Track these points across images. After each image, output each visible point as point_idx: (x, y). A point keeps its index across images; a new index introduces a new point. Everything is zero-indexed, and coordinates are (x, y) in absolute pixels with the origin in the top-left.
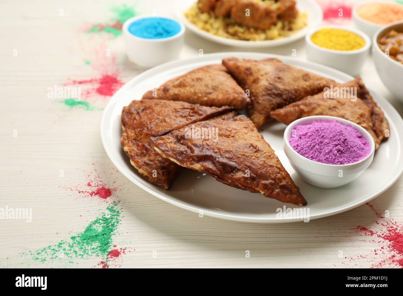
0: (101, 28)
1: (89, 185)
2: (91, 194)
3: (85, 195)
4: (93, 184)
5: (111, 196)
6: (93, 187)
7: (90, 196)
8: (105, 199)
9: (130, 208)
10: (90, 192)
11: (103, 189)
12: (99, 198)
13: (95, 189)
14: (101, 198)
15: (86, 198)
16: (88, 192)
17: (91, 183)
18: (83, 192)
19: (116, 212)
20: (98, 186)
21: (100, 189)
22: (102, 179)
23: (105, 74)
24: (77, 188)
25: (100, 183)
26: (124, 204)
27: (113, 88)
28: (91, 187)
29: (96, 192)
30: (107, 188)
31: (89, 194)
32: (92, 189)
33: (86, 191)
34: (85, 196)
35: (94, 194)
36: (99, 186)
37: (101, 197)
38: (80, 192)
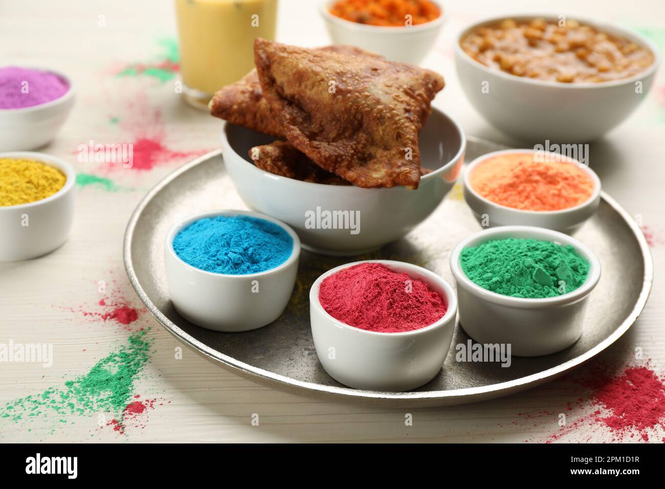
0: (141, 69)
1: (102, 303)
2: (105, 318)
3: (93, 319)
4: (108, 302)
5: (137, 320)
6: (108, 307)
7: (102, 320)
8: (126, 325)
9: (166, 338)
10: (103, 313)
11: (124, 310)
12: (117, 323)
13: (111, 310)
14: (120, 324)
15: (95, 323)
16: (100, 314)
17: (105, 301)
18: (91, 314)
19: (144, 344)
20: (116, 305)
21: (120, 310)
22: (125, 295)
23: (141, 137)
24: (83, 309)
25: (121, 300)
26: (158, 332)
27: (152, 157)
28: (105, 306)
29: (112, 314)
30: (131, 307)
31: (101, 316)
32: (107, 310)
33: (97, 312)
34: (94, 321)
35: (109, 317)
36: (119, 305)
37: (120, 322)
38: (86, 314)
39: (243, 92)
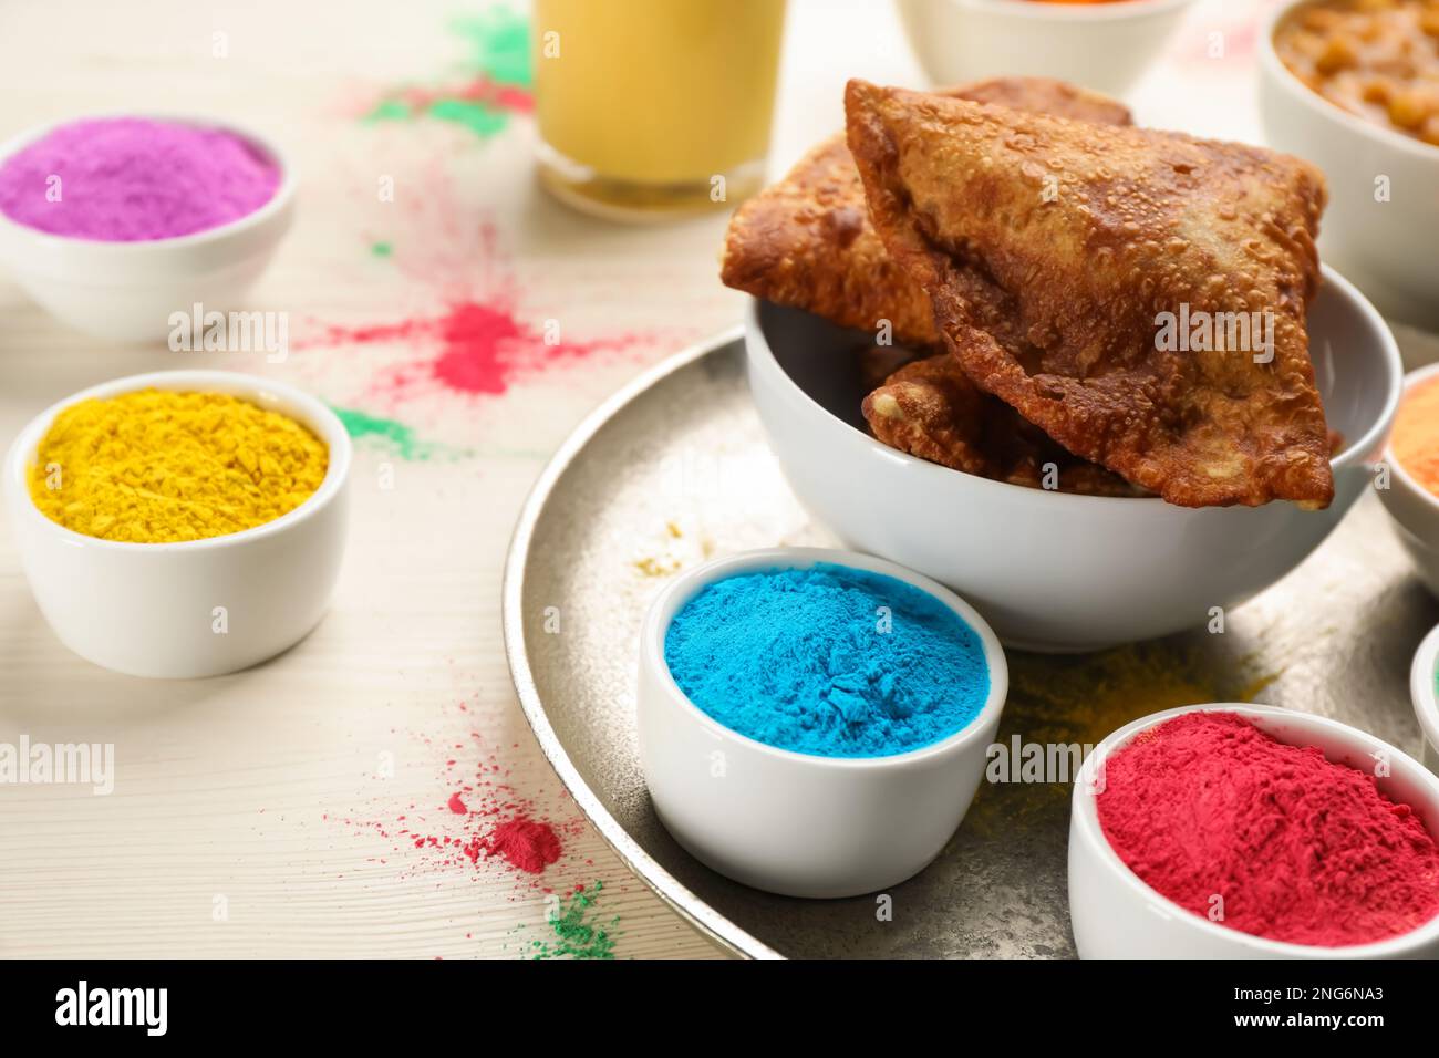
0: (420, 103)
1: (457, 806)
2: (473, 852)
3: (443, 857)
4: (473, 804)
5: (561, 859)
6: (476, 817)
7: (468, 859)
8: (537, 876)
9: (652, 916)
10: (467, 840)
11: (522, 827)
12: (511, 869)
13: (485, 827)
14: (519, 871)
15: (451, 872)
16: (458, 842)
17: (464, 799)
18: (434, 841)
19: (596, 937)
20: (496, 811)
21: (509, 826)
22: (512, 780)
23: (458, 296)
24: (407, 824)
25: (505, 797)
26: (627, 897)
27: (501, 357)
28: (467, 816)
29: (491, 839)
30: (537, 818)
31: (461, 849)
32: (474, 826)
33: (448, 834)
34: (447, 862)
35: (483, 851)
36: (503, 812)
37: (519, 866)
38: (420, 844)
39: (803, 220)
